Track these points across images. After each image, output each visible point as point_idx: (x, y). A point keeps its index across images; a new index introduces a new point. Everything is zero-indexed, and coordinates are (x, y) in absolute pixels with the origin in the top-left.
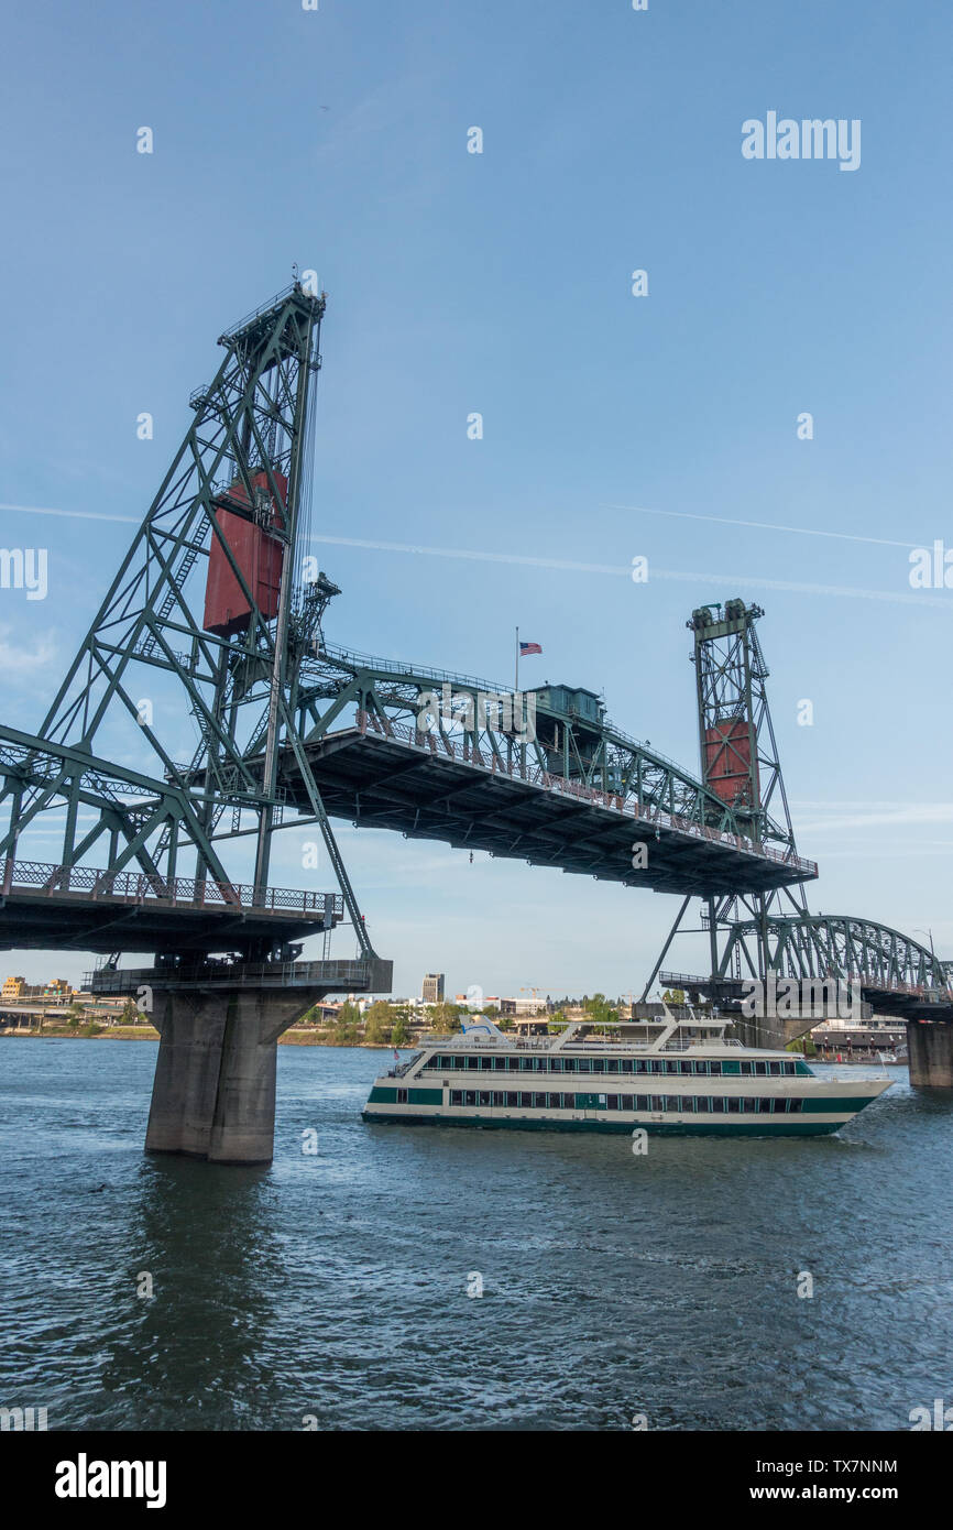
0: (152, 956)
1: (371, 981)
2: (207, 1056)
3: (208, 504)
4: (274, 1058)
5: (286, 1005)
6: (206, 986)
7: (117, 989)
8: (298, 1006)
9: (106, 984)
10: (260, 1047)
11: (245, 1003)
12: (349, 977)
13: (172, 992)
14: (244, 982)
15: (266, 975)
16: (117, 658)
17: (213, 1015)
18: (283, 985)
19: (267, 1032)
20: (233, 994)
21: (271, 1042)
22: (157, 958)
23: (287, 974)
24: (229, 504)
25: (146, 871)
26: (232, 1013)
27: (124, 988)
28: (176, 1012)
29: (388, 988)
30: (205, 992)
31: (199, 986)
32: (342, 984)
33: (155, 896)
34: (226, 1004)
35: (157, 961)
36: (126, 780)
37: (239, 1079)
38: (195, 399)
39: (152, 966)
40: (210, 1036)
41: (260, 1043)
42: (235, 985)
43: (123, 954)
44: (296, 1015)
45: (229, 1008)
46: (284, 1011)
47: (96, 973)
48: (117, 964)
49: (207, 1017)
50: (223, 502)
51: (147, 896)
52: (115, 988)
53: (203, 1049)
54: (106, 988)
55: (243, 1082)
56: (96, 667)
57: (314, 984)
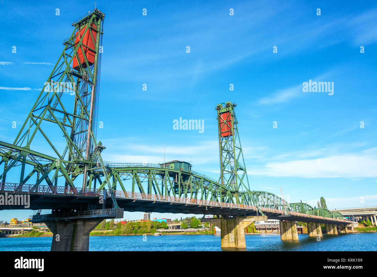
0: (51, 210)
1: (117, 215)
2: (67, 240)
3: (68, 74)
4: (88, 239)
5: (92, 223)
6: (67, 218)
7: (40, 221)
8: (95, 223)
9: (36, 219)
10: (84, 236)
11: (79, 223)
12: (110, 214)
13: (56, 221)
14: (79, 217)
15: (85, 214)
16: (39, 120)
17: (70, 227)
18: (90, 217)
19: (86, 232)
20: (76, 220)
21: (88, 234)
22: (53, 211)
23: (92, 214)
24: (75, 74)
25: (49, 185)
26: (75, 227)
27: (42, 220)
28: (58, 227)
29: (122, 217)
30: (67, 220)
31: (65, 219)
32: (108, 216)
33: (52, 192)
34: (74, 224)
35: (53, 212)
36: (41, 157)
37: (77, 246)
38: (65, 42)
39: (51, 213)
40: (68, 234)
41: (84, 235)
42: (76, 218)
43: (42, 210)
44: (95, 226)
45: (74, 225)
46: (91, 225)
47: (33, 216)
48: (40, 213)
49: (68, 228)
50: (73, 73)
51: (50, 192)
52: (39, 220)
53: (66, 238)
54: (36, 220)
55: (78, 247)
56: (32, 122)
57: (100, 216)
